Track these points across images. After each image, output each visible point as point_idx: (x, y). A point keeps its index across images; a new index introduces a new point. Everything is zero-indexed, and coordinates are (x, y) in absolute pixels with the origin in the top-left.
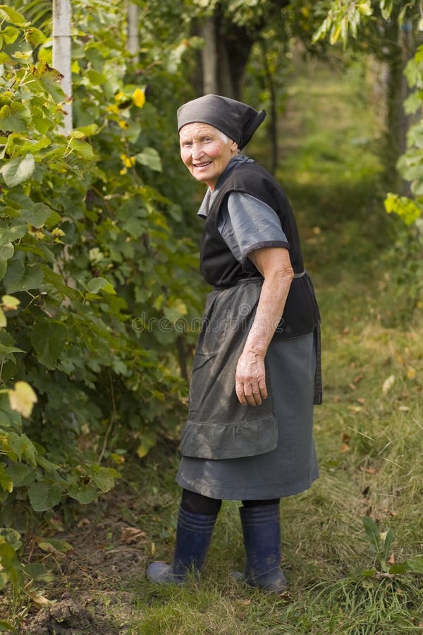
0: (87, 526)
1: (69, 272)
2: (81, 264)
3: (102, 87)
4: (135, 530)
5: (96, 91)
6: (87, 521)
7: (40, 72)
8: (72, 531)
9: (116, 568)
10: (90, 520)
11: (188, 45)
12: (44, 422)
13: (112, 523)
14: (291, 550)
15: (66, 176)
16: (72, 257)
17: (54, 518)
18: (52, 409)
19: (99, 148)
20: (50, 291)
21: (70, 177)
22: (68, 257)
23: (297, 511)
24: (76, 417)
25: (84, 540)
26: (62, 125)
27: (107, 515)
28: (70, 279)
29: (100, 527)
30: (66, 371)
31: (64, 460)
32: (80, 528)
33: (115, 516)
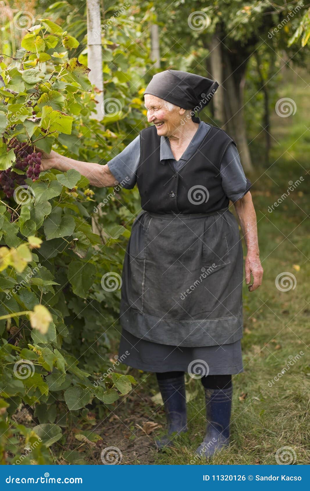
0: (116, 421)
1: (102, 225)
2: (111, 218)
3: (128, 84)
4: (153, 424)
5: (123, 87)
6: (117, 417)
7: (72, 67)
8: (105, 424)
9: (137, 454)
10: (119, 416)
11: (196, 55)
12: (83, 340)
13: (136, 418)
14: (276, 438)
15: (99, 150)
16: (105, 214)
17: (88, 415)
18: (88, 330)
19: (125, 130)
20: (81, 237)
21: (101, 151)
22: (102, 214)
23: (280, 407)
24: (108, 336)
25: (114, 432)
26: (95, 111)
27: (133, 412)
28: (103, 229)
29: (127, 421)
30: (97, 300)
31: (98, 370)
32: (111, 422)
33: (139, 413)
